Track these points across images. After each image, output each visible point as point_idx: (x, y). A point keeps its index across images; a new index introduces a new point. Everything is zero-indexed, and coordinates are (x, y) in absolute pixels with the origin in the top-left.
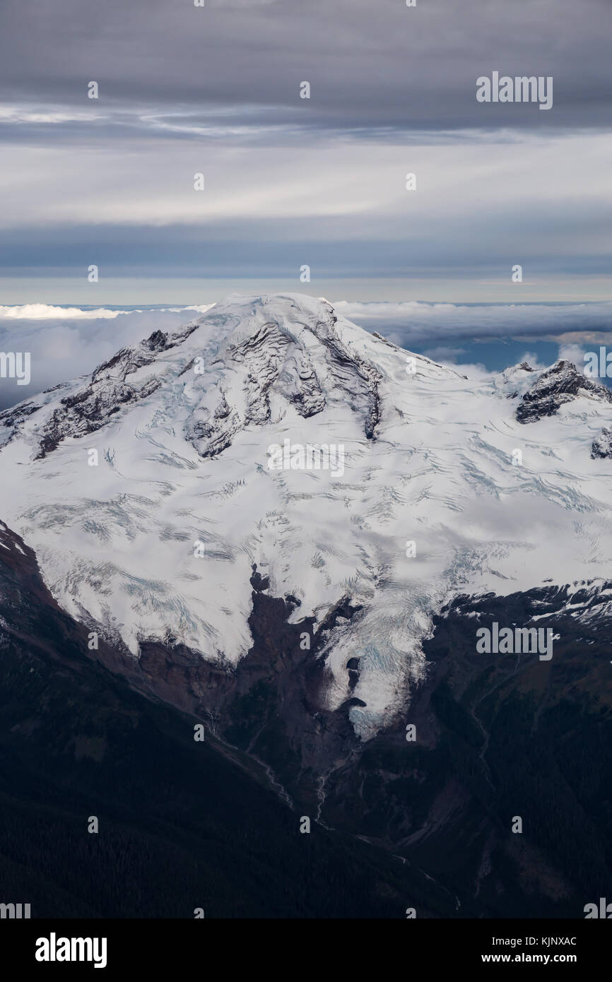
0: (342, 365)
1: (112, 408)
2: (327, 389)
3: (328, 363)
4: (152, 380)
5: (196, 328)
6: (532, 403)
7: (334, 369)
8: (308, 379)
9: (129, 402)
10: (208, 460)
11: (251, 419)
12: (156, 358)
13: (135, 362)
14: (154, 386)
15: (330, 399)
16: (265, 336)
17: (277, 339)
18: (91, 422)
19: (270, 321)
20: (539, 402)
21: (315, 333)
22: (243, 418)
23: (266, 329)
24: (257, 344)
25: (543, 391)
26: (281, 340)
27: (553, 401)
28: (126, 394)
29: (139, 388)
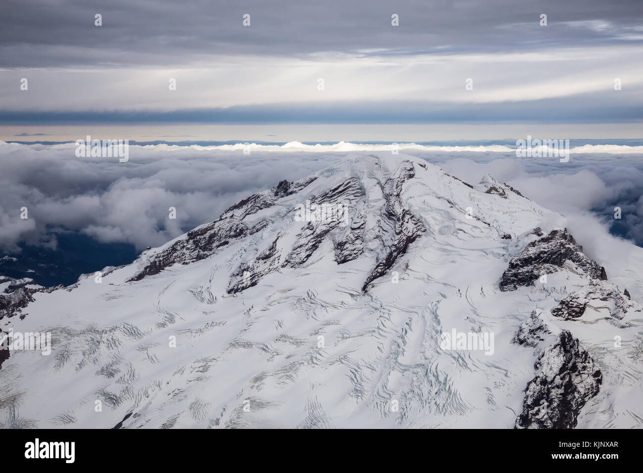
0: (389, 218)
1: (222, 241)
2: (367, 240)
3: (381, 216)
4: (263, 221)
5: (316, 179)
6: (513, 271)
7: (382, 222)
8: (356, 229)
9: (239, 237)
10: (230, 296)
11: (289, 262)
12: (276, 202)
13: (259, 205)
14: (262, 225)
15: (367, 248)
16: (346, 189)
17: (353, 192)
18: (202, 252)
19: (355, 176)
20: (520, 271)
21: (383, 188)
22: (282, 261)
23: (349, 183)
24: (335, 195)
25: (525, 260)
26: (357, 193)
27: (532, 272)
28: (238, 231)
29: (250, 226)
